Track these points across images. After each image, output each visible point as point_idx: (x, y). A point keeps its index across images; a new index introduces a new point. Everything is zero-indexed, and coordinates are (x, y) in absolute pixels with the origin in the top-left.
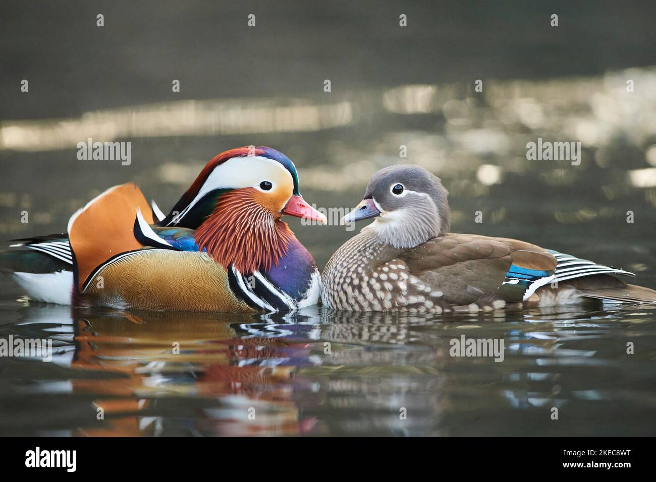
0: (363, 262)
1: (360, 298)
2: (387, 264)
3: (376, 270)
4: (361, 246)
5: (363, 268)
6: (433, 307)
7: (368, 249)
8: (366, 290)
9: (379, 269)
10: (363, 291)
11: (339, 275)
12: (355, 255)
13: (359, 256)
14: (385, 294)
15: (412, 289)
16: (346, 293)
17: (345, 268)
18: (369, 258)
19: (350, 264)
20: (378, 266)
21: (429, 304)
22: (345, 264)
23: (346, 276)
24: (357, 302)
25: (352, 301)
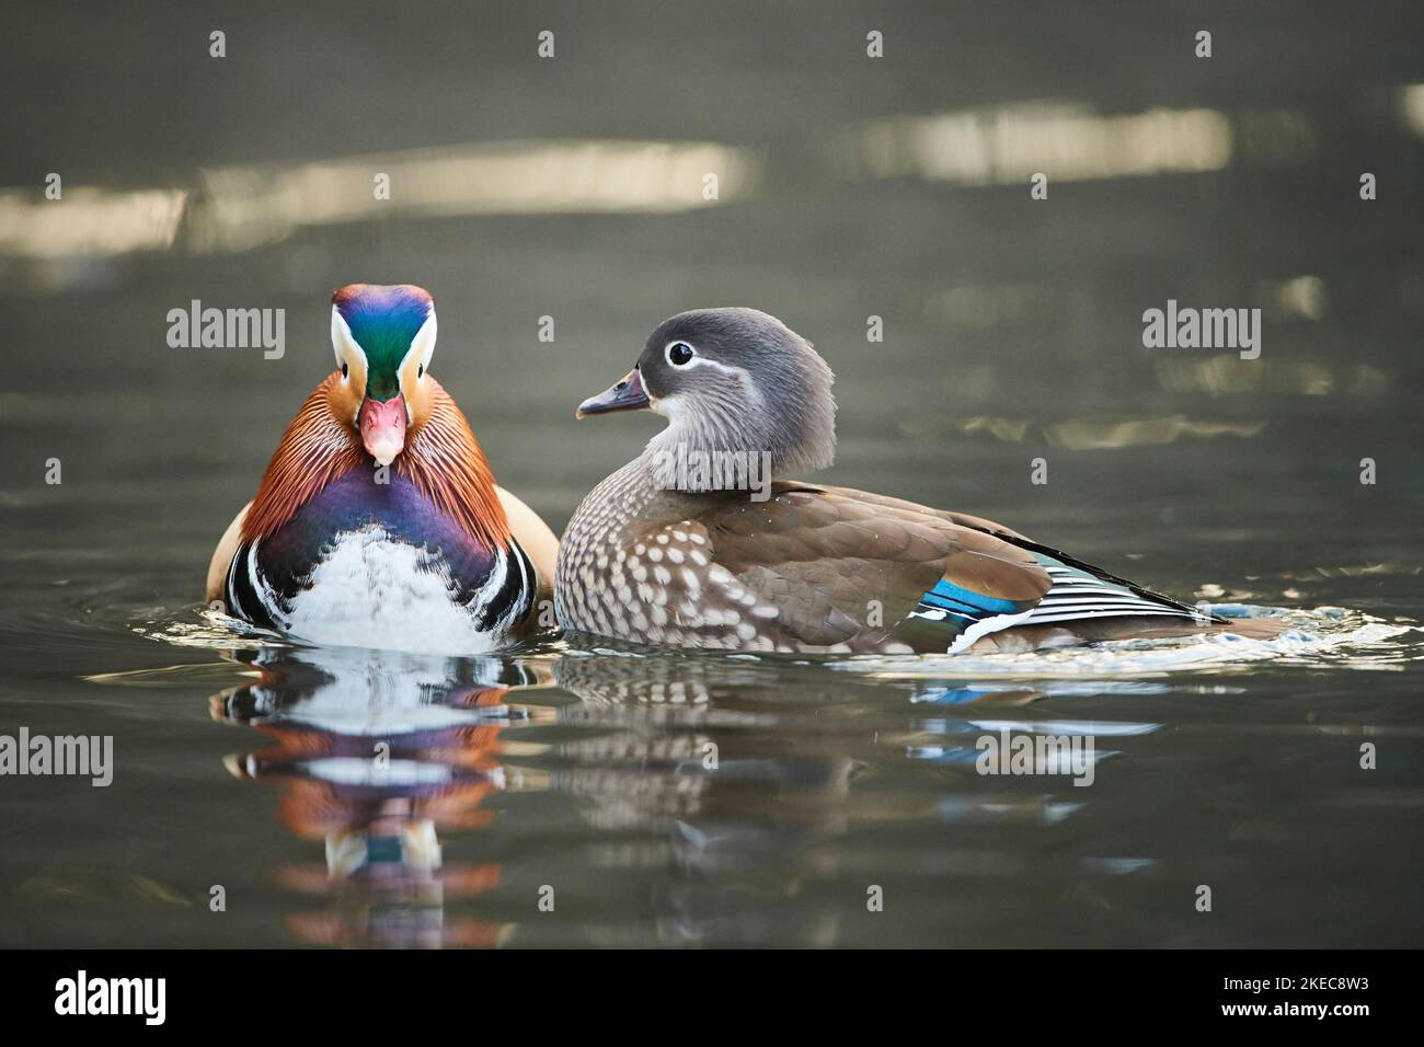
0: (618, 523)
1: (608, 598)
2: (669, 528)
3: (642, 540)
4: (615, 490)
5: (619, 535)
6: (755, 639)
7: (626, 497)
8: (618, 579)
9: (651, 537)
10: (614, 582)
11: (574, 550)
12: (603, 508)
13: (611, 510)
14: (656, 593)
15: (714, 595)
16: (583, 585)
17: (585, 535)
18: (630, 514)
19: (594, 526)
20: (648, 532)
21: (747, 631)
22: (585, 528)
23: (587, 552)
24: (602, 604)
25: (594, 604)
